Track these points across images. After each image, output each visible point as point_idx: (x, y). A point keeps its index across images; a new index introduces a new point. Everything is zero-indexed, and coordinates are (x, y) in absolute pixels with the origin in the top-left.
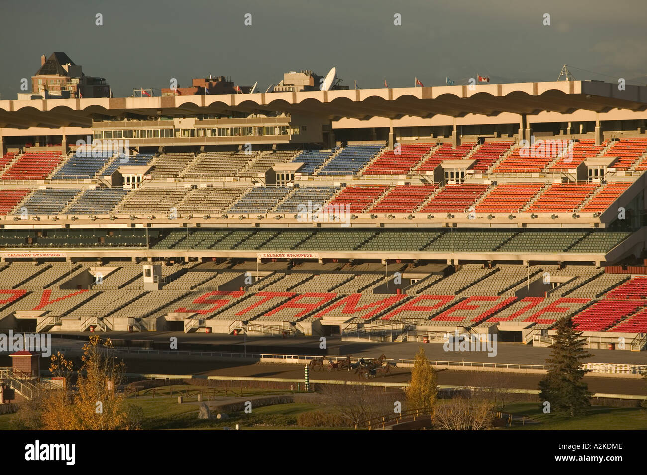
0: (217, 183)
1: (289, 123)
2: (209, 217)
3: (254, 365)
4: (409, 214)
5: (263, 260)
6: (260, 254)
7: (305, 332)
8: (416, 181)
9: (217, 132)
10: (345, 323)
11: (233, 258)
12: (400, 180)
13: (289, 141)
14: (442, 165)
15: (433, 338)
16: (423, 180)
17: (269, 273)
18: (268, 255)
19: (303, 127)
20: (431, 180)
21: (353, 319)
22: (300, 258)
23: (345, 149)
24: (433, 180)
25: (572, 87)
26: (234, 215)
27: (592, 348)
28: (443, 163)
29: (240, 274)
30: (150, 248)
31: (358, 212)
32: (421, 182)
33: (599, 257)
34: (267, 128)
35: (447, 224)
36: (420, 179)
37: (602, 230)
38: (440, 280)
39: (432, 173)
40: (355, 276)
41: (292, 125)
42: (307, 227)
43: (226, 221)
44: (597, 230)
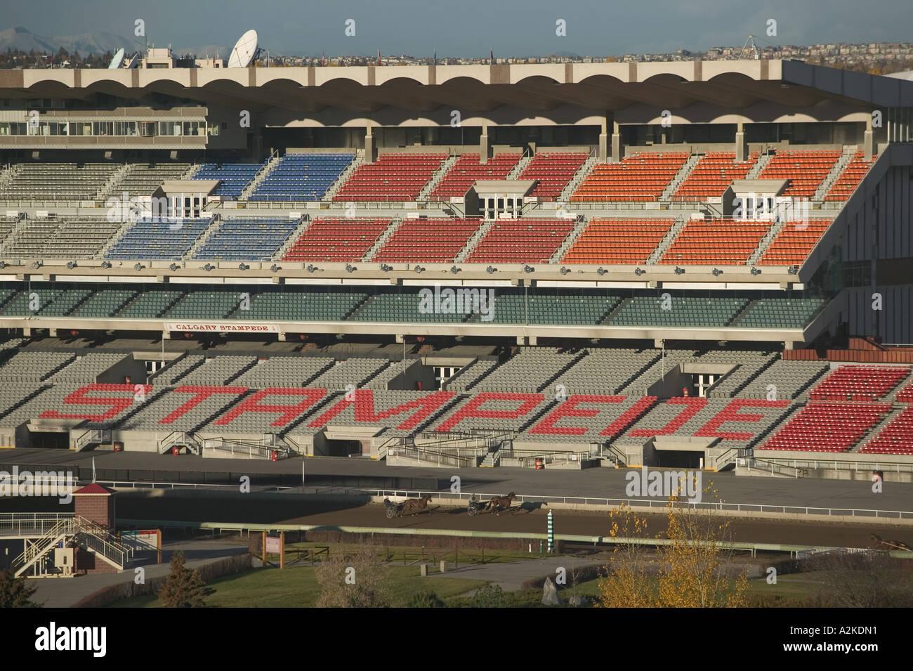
0: (65, 210)
1: (206, 117)
2: (75, 266)
3: (363, 507)
4: (451, 265)
5: (172, 333)
6: (169, 325)
7: (302, 450)
8: (436, 213)
9: (67, 129)
10: (374, 436)
11: (116, 330)
12: (411, 212)
13: (206, 145)
14: (475, 187)
15: (549, 462)
16: (449, 212)
17: (179, 355)
18: (184, 327)
19: (223, 124)
20: (461, 213)
21: (384, 430)
22: (245, 331)
23: (282, 159)
24: (464, 212)
25: (765, 69)
26: (123, 262)
27: (841, 478)
28: (476, 184)
29: (126, 355)
31: (357, 261)
32: (447, 215)
33: (791, 335)
34: (164, 124)
35: (521, 281)
36: (444, 210)
37: (797, 294)
38: (494, 368)
39: (462, 200)
40: (335, 360)
41: (211, 120)
42: (258, 283)
43: (108, 271)
44: (789, 294)
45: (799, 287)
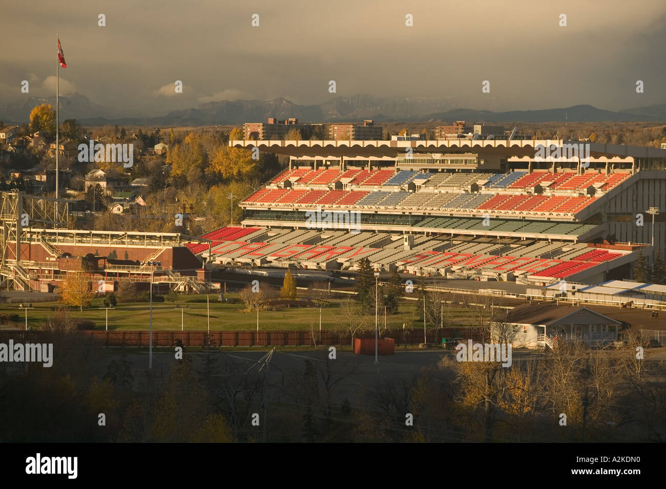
1: (476, 158)
2: (433, 209)
5: (454, 234)
13: (476, 168)
14: (540, 184)
16: (529, 192)
19: (486, 160)
30: (412, 226)
33: (574, 237)
34: (469, 160)
35: (520, 217)
41: (479, 159)
45: (577, 221)
